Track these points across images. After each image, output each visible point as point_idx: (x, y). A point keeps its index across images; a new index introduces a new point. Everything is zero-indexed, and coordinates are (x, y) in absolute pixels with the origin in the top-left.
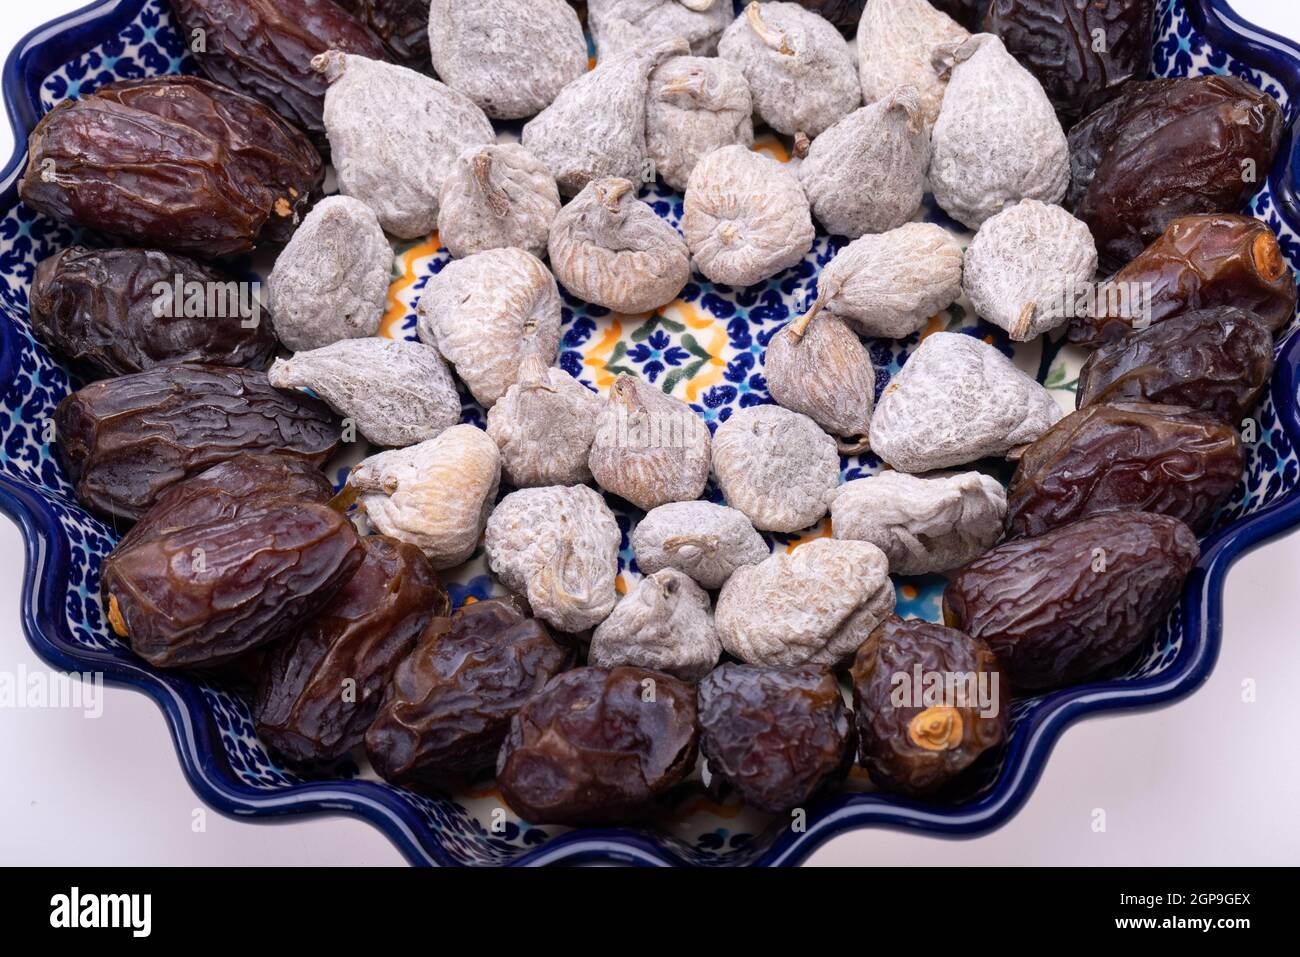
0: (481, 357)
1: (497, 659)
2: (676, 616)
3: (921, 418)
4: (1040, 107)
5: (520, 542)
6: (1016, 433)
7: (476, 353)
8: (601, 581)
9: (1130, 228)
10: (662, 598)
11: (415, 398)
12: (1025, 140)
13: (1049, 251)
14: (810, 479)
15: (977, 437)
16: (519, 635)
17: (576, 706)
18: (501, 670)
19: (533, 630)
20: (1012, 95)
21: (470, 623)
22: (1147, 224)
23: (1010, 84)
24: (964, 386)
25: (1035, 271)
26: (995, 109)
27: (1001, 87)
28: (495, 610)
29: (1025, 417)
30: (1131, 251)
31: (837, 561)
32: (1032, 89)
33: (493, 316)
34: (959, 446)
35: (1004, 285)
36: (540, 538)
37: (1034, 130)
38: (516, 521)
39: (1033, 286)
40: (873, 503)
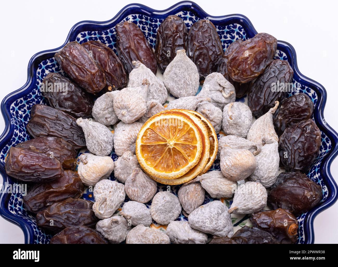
0: (119, 145)
1: (75, 214)
2: (113, 229)
3: (200, 218)
4: (275, 165)
5: (99, 192)
6: (217, 233)
7: (119, 144)
8: (109, 210)
9: (276, 203)
10: (110, 224)
11: (101, 146)
12: (266, 170)
13: (253, 197)
14: (167, 216)
15: (207, 229)
16: (85, 212)
17: (76, 235)
18: (74, 217)
19: (88, 213)
20: (270, 158)
21: (77, 203)
22: (280, 204)
23: (272, 156)
24: (212, 216)
25: (246, 200)
26: (265, 159)
27: (269, 155)
28: (85, 203)
29: (222, 231)
30: (275, 207)
31: (156, 237)
32: (276, 159)
33: (127, 137)
34: (203, 229)
35: (238, 199)
36: (103, 193)
37: (270, 169)
38: (101, 187)
39: (243, 203)
40: (173, 230)
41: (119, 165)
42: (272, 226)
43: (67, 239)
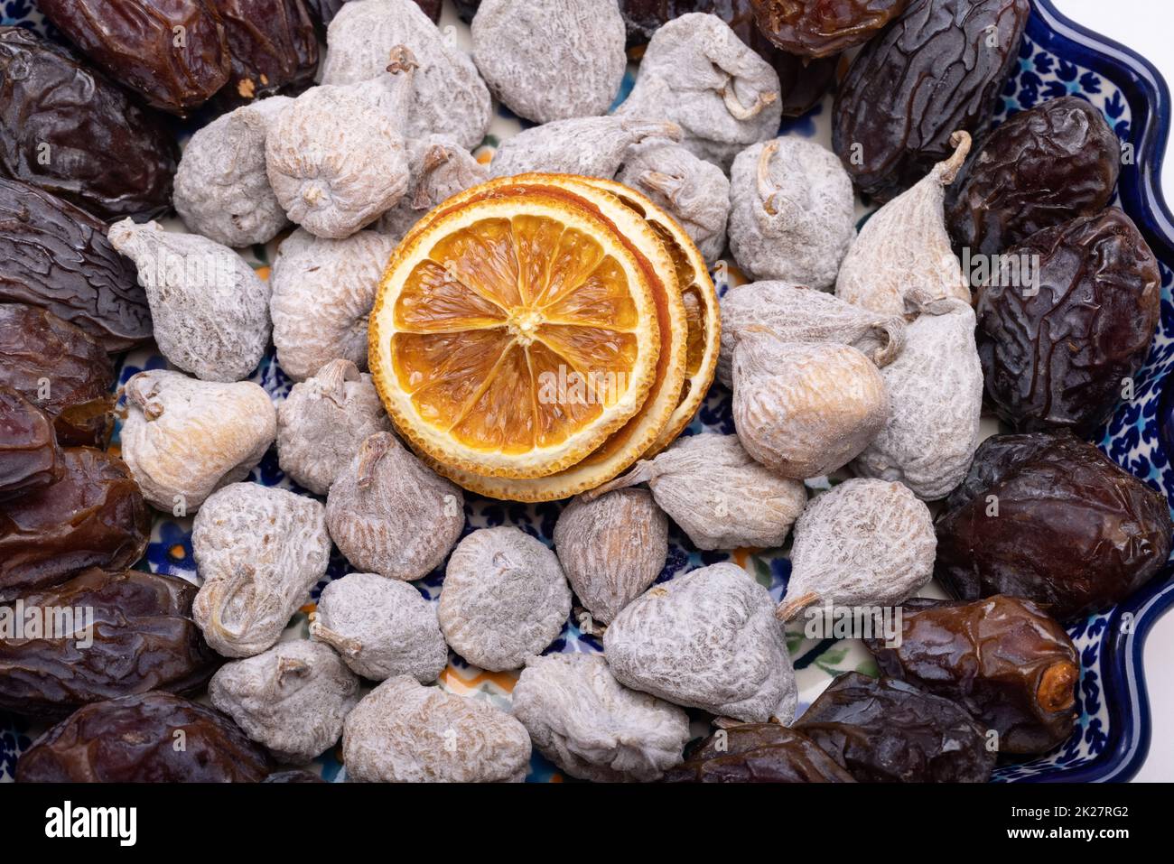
0: (297, 333)
1: (120, 641)
2: (286, 703)
3: (656, 642)
4: (965, 405)
5: (217, 541)
6: (733, 707)
7: (294, 327)
8: (267, 620)
9: (976, 567)
10: (275, 683)
11: (218, 337)
12: (929, 428)
13: (877, 549)
14: (513, 633)
15: (691, 691)
16: (161, 628)
17: (129, 737)
18: (116, 655)
19: (176, 632)
20: (945, 378)
21: (127, 591)
22: (992, 574)
23: (951, 367)
24: (710, 634)
25: (849, 562)
26: (923, 383)
27: (941, 365)
28: (159, 590)
29: (751, 696)
30: (968, 587)
31: (474, 734)
32: (969, 383)
33: (328, 299)
34: (672, 688)
35: (814, 556)
36: (236, 546)
37: (944, 424)
38: (224, 518)
39: (837, 574)
40: (545, 700)
41: (299, 419)
42: (968, 673)
43: (89, 757)
